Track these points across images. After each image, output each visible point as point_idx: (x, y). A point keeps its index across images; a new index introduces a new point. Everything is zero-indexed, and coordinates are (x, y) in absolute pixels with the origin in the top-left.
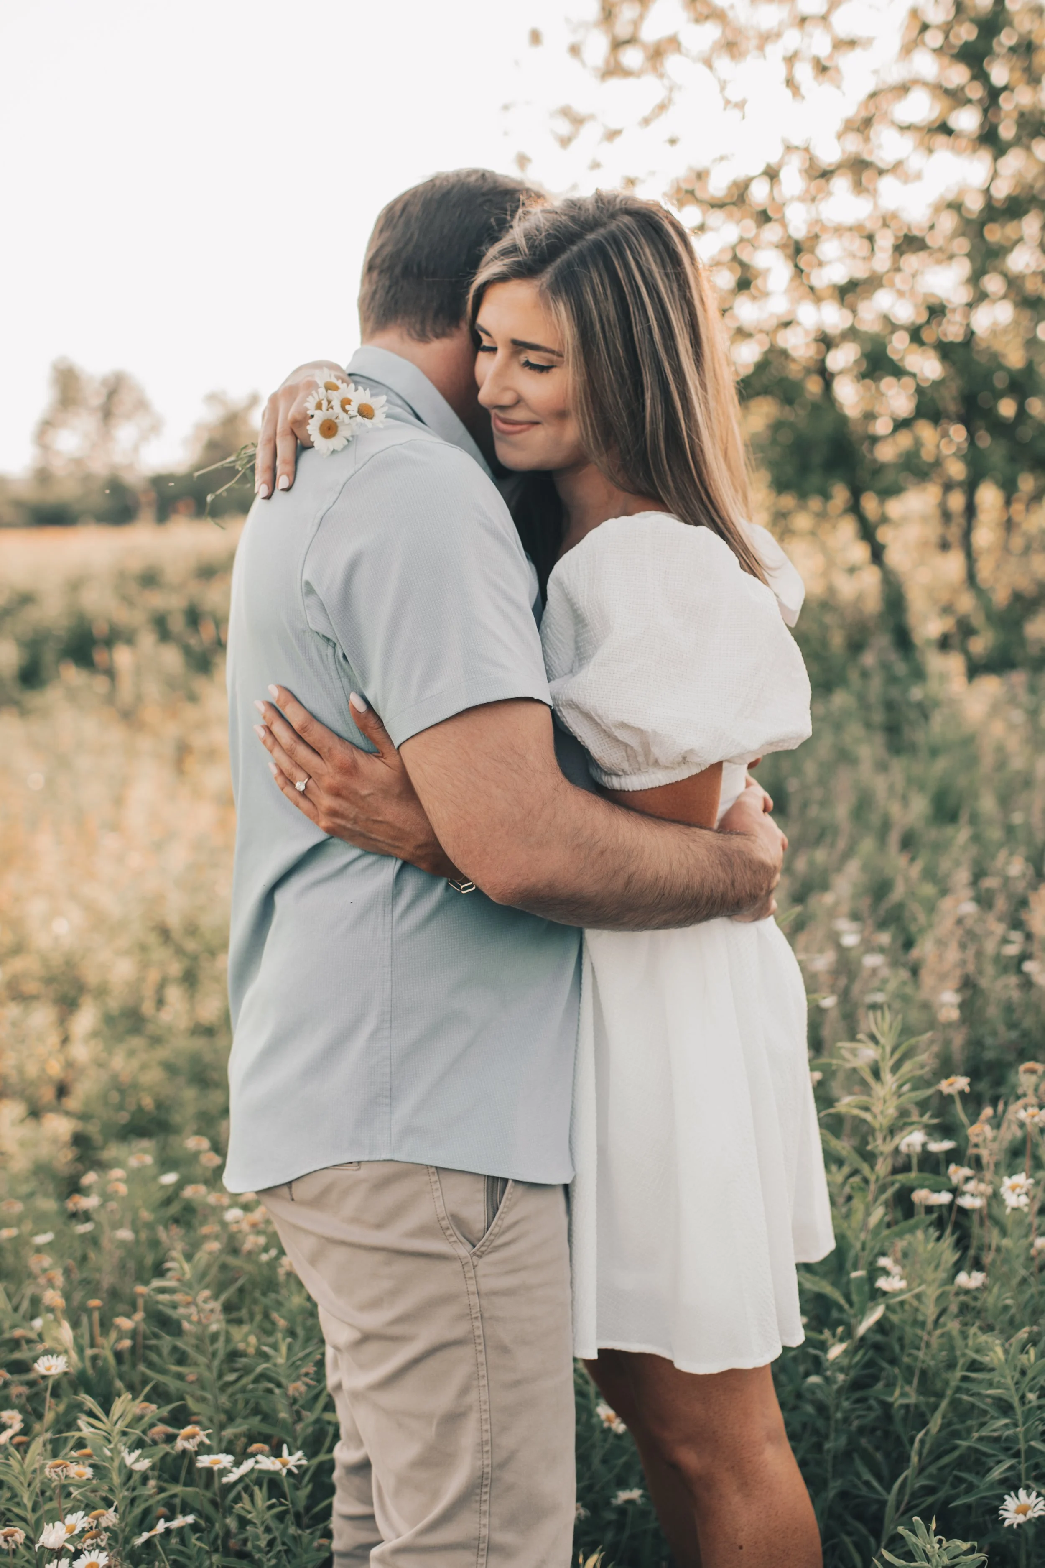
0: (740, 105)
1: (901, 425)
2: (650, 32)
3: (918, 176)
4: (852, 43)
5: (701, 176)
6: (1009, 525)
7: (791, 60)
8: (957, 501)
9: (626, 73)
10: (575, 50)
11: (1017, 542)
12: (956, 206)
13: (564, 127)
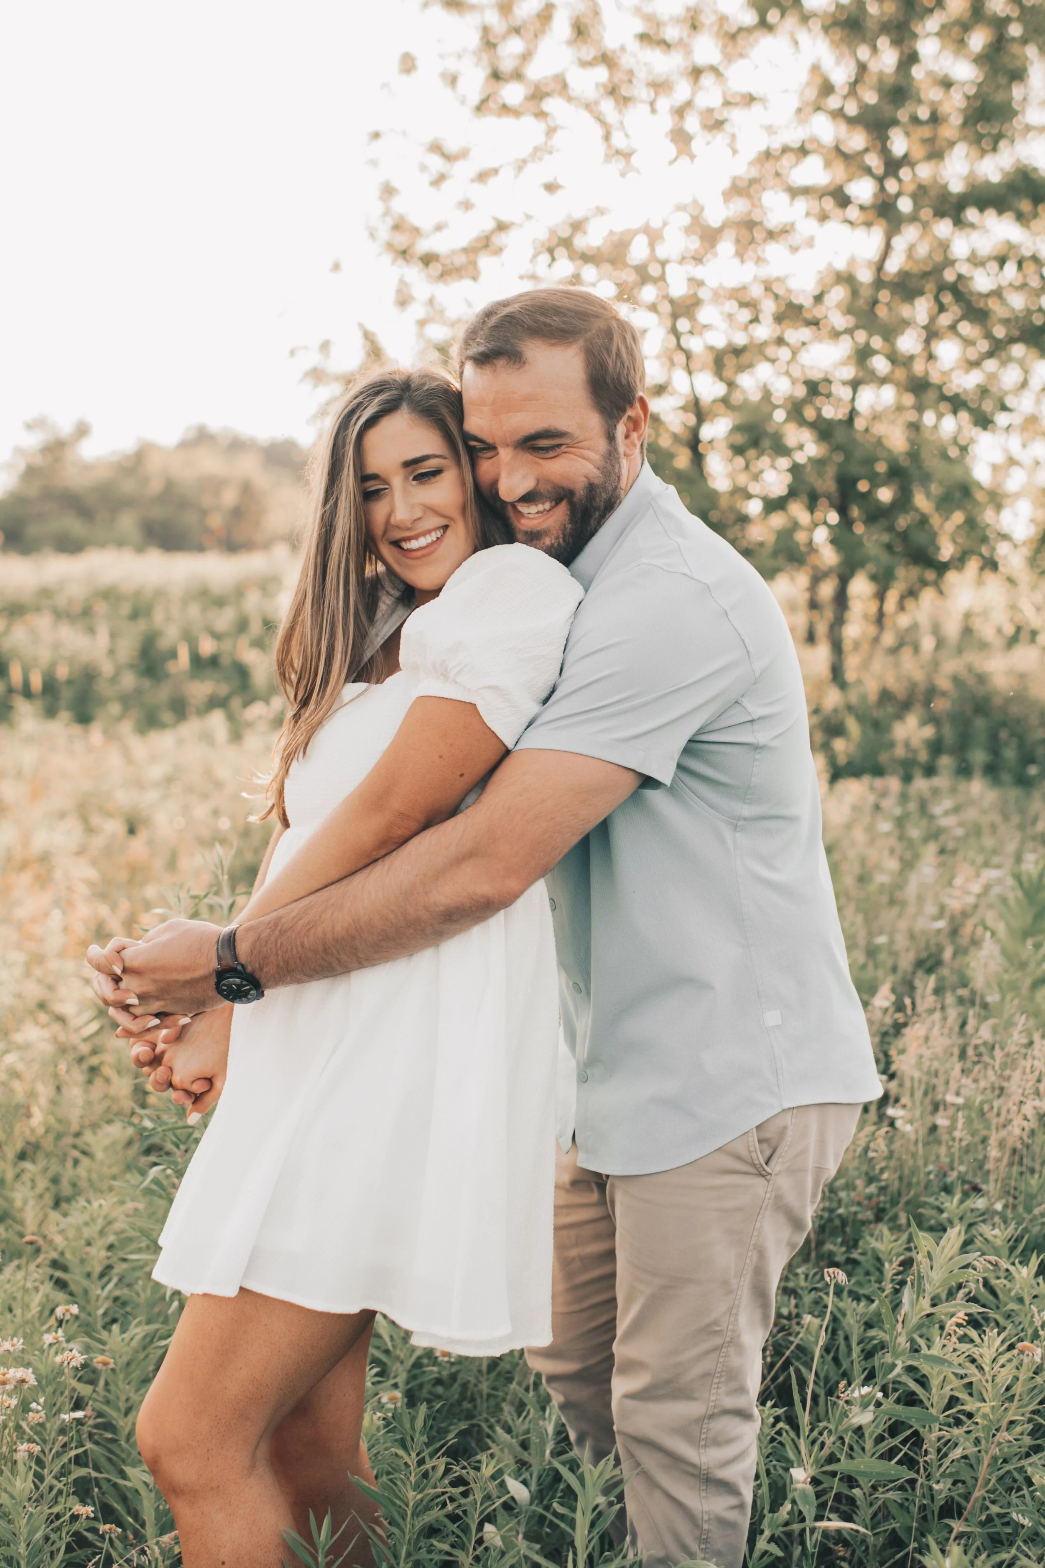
0: (627, 155)
1: (773, 505)
2: (536, 71)
3: (810, 242)
4: (750, 99)
5: (577, 226)
6: (880, 619)
7: (680, 112)
8: (827, 589)
9: (505, 109)
10: (453, 80)
11: (888, 639)
12: (847, 279)
13: (436, 163)
